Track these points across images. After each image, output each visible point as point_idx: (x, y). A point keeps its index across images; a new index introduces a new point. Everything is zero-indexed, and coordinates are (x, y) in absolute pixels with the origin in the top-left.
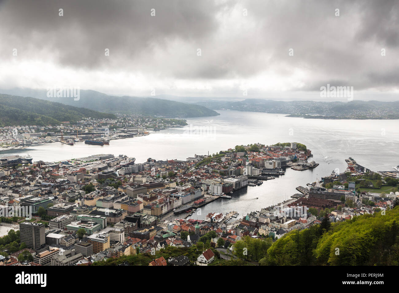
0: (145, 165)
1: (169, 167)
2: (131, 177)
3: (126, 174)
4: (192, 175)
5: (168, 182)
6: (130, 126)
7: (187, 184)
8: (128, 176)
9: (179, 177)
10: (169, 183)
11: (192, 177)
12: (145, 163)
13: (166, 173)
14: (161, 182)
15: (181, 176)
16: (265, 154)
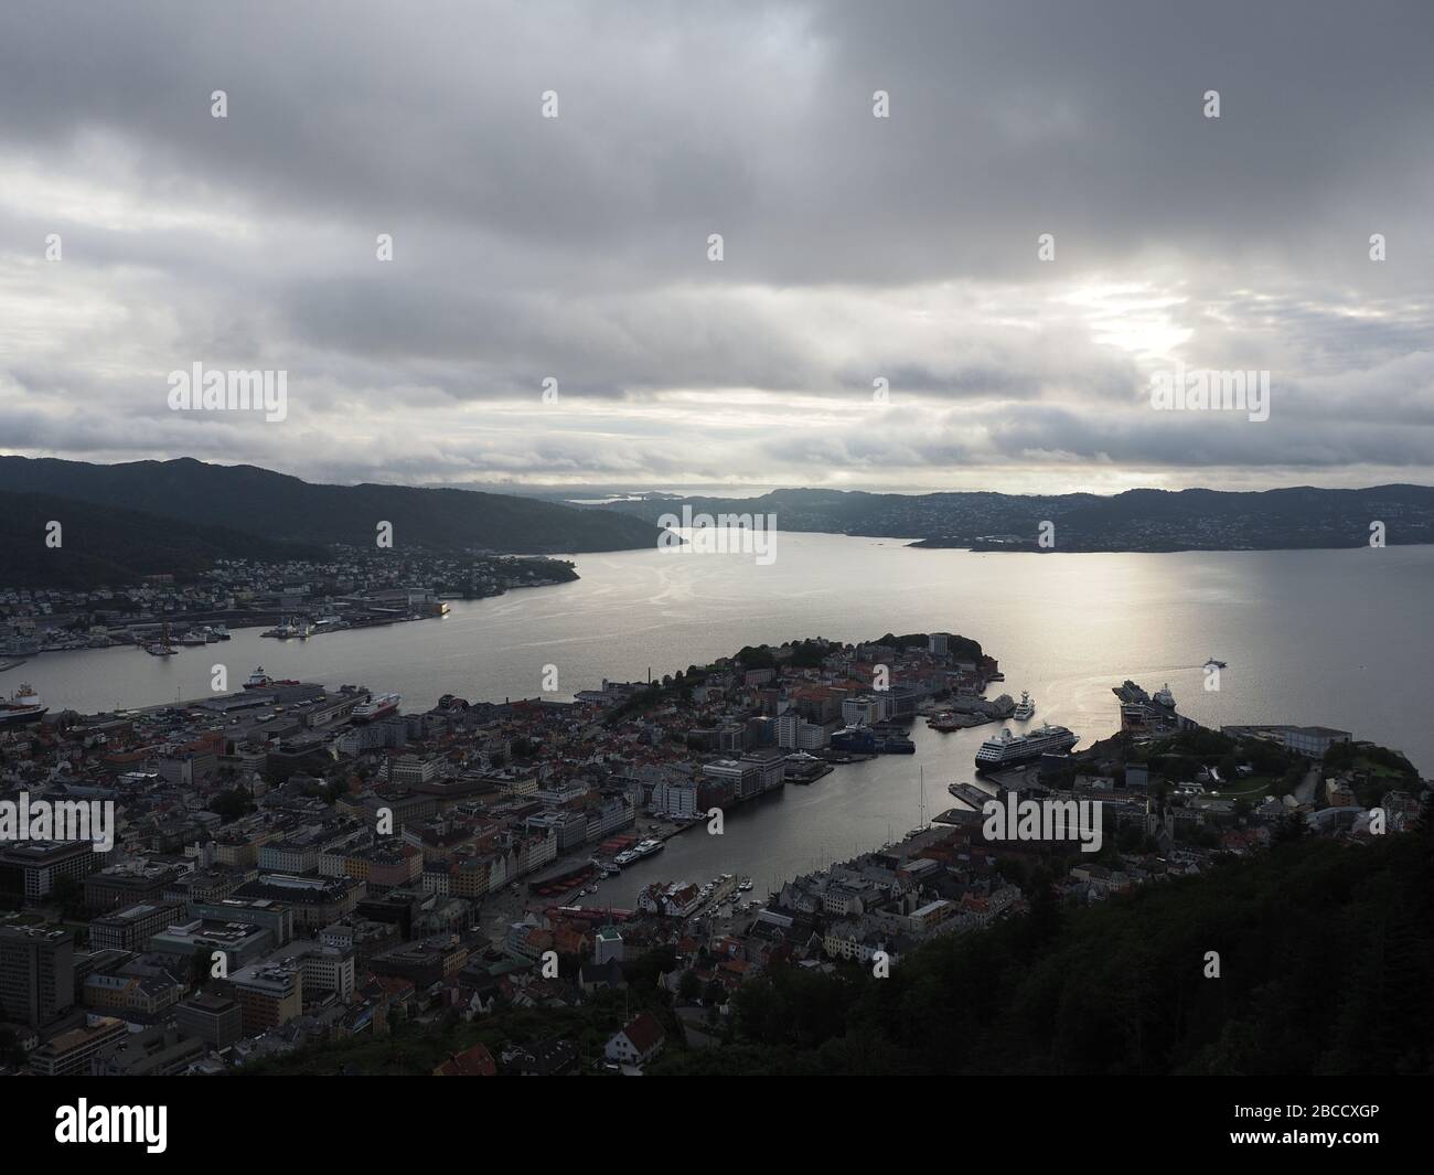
0: (431, 719)
1: (513, 725)
2: (381, 763)
3: (363, 752)
4: (591, 752)
5: (508, 777)
6: (383, 587)
7: (574, 782)
8: (373, 759)
9: (549, 758)
10: (512, 780)
11: (591, 760)
12: (430, 712)
13: (503, 747)
14: (485, 777)
15: (555, 756)
16: (843, 675)
